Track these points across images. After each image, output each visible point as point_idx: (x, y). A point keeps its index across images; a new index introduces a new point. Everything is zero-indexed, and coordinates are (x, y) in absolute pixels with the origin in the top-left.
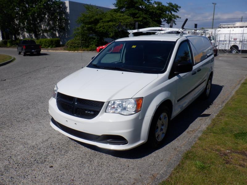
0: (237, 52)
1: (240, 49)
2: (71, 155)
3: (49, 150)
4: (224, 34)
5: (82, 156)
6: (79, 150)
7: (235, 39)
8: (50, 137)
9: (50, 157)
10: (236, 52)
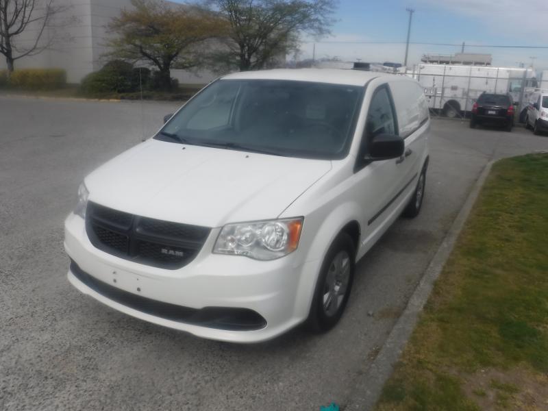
0: (457, 116)
1: (463, 108)
2: (72, 396)
3: (11, 381)
4: (433, 76)
5: (102, 399)
6: (95, 379)
7: (454, 88)
8: (17, 339)
9: (11, 403)
10: (454, 114)
